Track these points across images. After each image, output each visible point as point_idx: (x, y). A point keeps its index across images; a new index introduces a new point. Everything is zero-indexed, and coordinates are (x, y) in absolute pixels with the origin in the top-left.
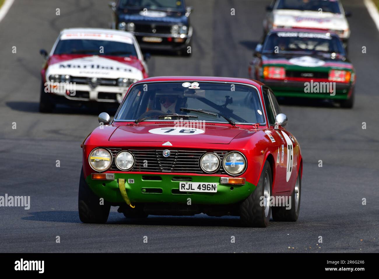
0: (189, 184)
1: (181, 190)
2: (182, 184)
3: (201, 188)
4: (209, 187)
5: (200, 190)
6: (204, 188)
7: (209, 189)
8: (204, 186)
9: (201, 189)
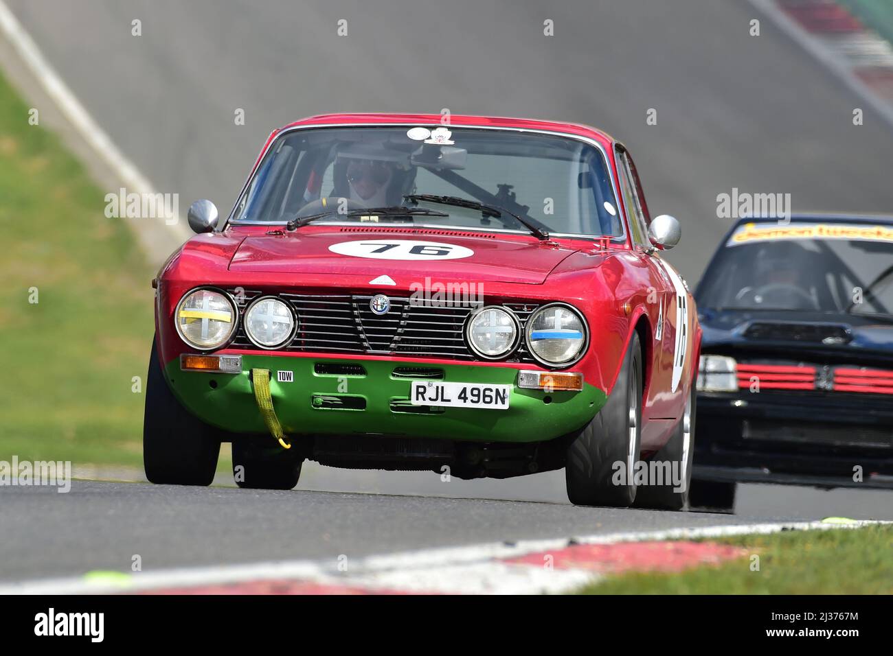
0: (437, 387)
1: (414, 402)
2: (418, 387)
3: (467, 398)
4: (488, 396)
5: (465, 402)
6: (475, 399)
7: (488, 399)
8: (476, 392)
9: (468, 401)
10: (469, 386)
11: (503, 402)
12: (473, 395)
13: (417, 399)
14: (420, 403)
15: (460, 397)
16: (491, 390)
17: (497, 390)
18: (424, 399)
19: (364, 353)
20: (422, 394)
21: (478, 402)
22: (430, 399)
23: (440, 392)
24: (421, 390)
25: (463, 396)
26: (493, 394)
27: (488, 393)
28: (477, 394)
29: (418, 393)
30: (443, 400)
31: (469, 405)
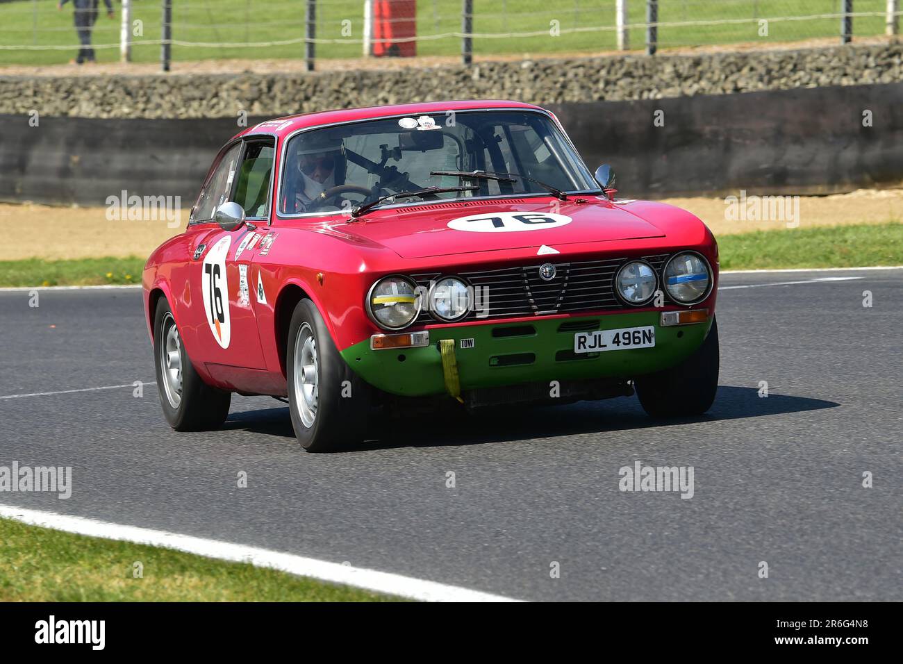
0: (595, 336)
1: (577, 351)
2: (580, 338)
3: (620, 342)
4: (637, 338)
5: (618, 345)
6: (627, 341)
7: (637, 340)
8: (626, 336)
9: (621, 344)
10: (621, 331)
11: (650, 342)
12: (624, 338)
13: (579, 348)
14: (582, 350)
15: (614, 342)
16: (639, 332)
17: (644, 331)
18: (585, 348)
19: (534, 315)
20: (583, 343)
21: (629, 344)
22: (590, 347)
23: (598, 340)
24: (582, 340)
25: (616, 341)
26: (641, 335)
27: (636, 335)
28: (628, 337)
29: (580, 343)
30: (600, 346)
31: (622, 347)
